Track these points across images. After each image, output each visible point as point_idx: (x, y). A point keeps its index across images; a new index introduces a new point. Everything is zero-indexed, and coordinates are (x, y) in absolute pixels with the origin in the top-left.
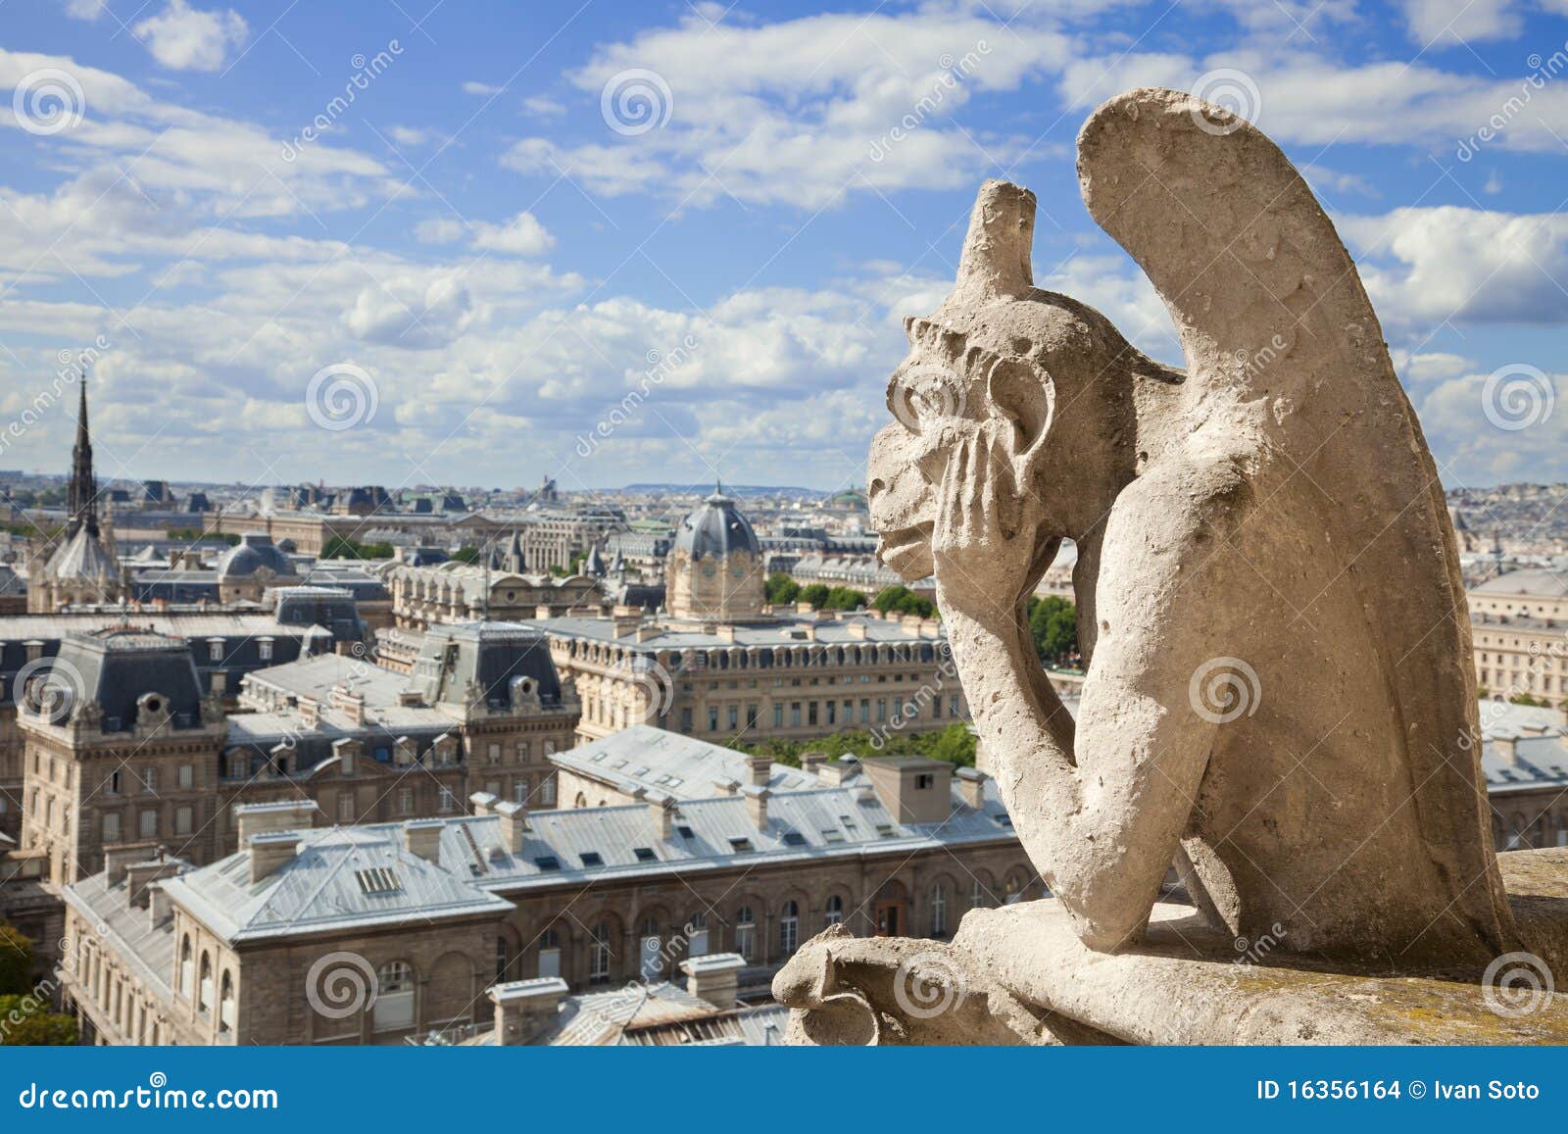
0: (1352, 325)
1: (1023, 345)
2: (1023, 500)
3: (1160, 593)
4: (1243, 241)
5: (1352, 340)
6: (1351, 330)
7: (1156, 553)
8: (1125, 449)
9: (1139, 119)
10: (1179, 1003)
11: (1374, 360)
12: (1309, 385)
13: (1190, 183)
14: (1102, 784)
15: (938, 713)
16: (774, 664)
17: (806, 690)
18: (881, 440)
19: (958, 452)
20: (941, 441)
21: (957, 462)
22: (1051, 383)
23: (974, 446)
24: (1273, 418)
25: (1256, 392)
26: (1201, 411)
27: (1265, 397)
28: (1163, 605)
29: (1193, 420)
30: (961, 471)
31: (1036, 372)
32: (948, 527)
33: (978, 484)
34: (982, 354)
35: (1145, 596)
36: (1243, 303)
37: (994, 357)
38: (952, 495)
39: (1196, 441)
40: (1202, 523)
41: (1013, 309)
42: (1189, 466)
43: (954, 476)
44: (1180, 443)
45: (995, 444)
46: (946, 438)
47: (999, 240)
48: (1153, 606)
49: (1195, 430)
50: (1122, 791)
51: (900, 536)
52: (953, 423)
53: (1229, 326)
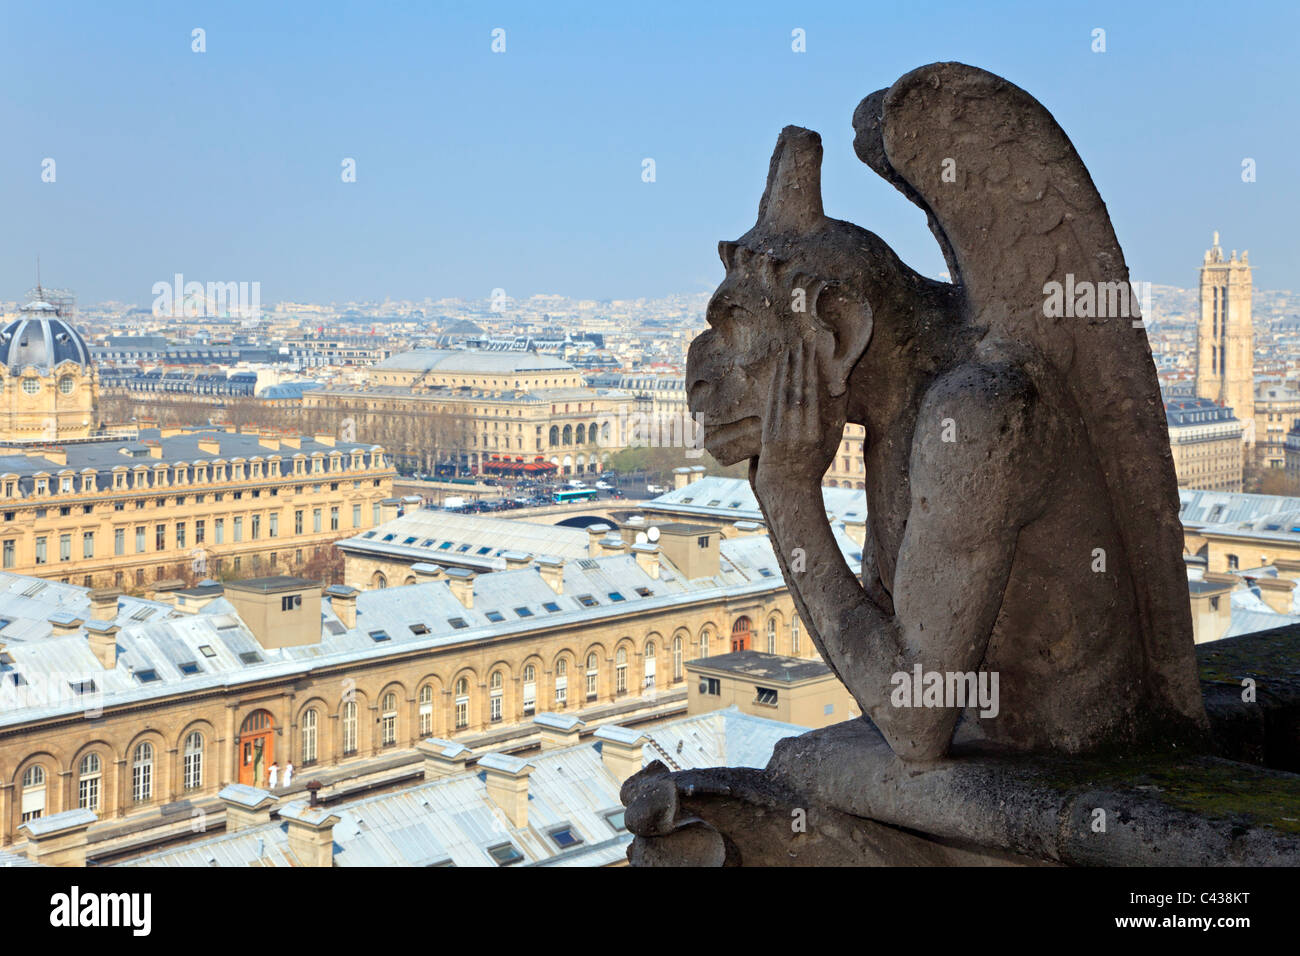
0: (1103, 254)
1: (837, 269)
2: (839, 398)
3: (972, 474)
4: (1016, 186)
5: (1102, 265)
6: (1102, 257)
7: (969, 443)
8: (918, 354)
9: (940, 87)
13: (976, 139)
14: (922, 629)
15: (299, 529)
16: (115, 486)
17: (151, 512)
18: (699, 346)
19: (786, 360)
20: (769, 350)
21: (785, 368)
22: (867, 303)
23: (799, 356)
24: (1037, 327)
25: (1024, 306)
26: (981, 322)
27: (1031, 310)
28: (975, 485)
29: (977, 330)
30: (790, 376)
31: (854, 294)
32: (778, 422)
33: (805, 386)
34: (804, 280)
35: (960, 479)
36: (1014, 235)
37: (818, 280)
38: (782, 398)
39: (984, 348)
40: (1005, 417)
41: (824, 239)
42: (987, 371)
43: (783, 380)
44: (971, 350)
45: (817, 353)
46: (774, 346)
47: (808, 180)
48: (967, 486)
49: (981, 339)
50: (941, 634)
51: (724, 427)
52: (778, 335)
53: (1002, 253)
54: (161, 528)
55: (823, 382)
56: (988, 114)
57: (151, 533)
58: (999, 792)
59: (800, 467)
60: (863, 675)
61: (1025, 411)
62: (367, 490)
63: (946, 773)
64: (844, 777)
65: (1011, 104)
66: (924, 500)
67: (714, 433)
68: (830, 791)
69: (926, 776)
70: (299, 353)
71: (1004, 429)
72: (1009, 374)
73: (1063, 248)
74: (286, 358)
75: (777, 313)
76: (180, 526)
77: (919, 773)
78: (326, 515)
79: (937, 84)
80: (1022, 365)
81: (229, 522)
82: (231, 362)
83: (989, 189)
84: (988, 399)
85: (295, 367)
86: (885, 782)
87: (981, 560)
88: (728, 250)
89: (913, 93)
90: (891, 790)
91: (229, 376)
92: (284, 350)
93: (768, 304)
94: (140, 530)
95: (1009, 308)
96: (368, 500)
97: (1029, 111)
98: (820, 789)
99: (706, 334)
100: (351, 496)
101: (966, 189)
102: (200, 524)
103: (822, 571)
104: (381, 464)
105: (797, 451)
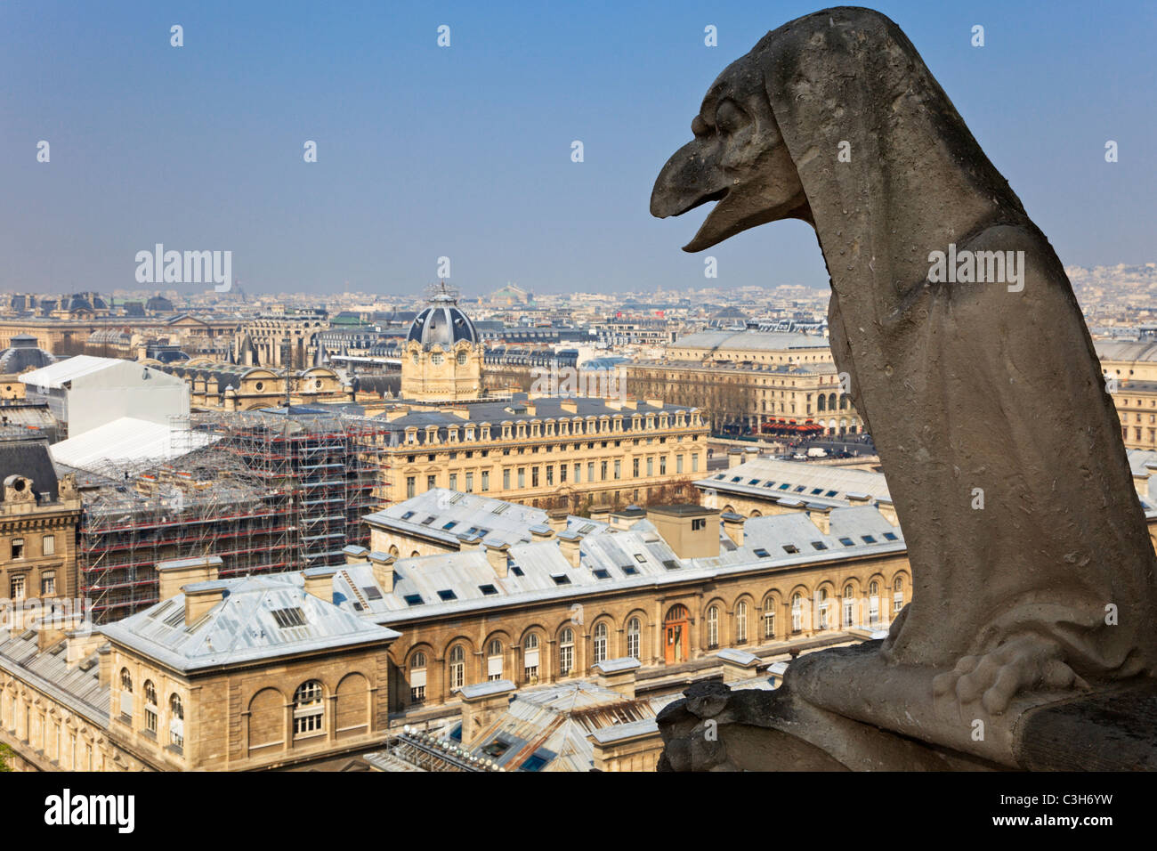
15: (636, 474)
16: (503, 436)
17: (528, 457)
54: (535, 470)
57: (529, 473)
62: (688, 443)
70: (605, 334)
74: (594, 338)
76: (549, 468)
78: (657, 463)
81: (584, 466)
82: (557, 340)
85: (602, 345)
91: (556, 352)
92: (593, 332)
94: (521, 471)
96: (689, 451)
100: (676, 448)
102: (564, 467)
104: (699, 423)
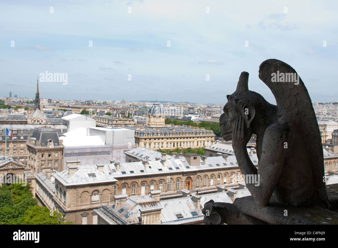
0: (307, 100)
1: (249, 101)
2: (248, 129)
3: (274, 146)
4: (288, 85)
5: (307, 103)
7: (274, 140)
8: (266, 120)
9: (271, 64)
10: (276, 216)
11: (310, 106)
12: (299, 110)
14: (263, 178)
15: (197, 145)
16: (167, 135)
17: (173, 140)
18: (222, 116)
19: (237, 120)
20: (234, 118)
21: (237, 122)
22: (255, 109)
23: (240, 119)
24: (292, 116)
25: (290, 111)
26: (280, 114)
27: (291, 112)
28: (275, 149)
29: (279, 116)
30: (238, 123)
31: (252, 107)
32: (235, 133)
33: (241, 126)
34: (242, 103)
35: (272, 147)
36: (288, 95)
37: (244, 104)
38: (236, 128)
39: (280, 119)
40: (282, 135)
41: (247, 95)
42: (279, 124)
43: (237, 124)
44: (277, 119)
45: (244, 119)
46: (235, 117)
47: (245, 82)
48: (273, 149)
49: (279, 117)
50: (266, 180)
51: (226, 133)
52: (236, 115)
53: (285, 99)
54: (174, 143)
55: (245, 125)
56: (281, 70)
57: (172, 144)
58: (276, 214)
59: (240, 142)
60: (250, 187)
61: (286, 133)
62: (210, 139)
63: (266, 209)
64: (246, 208)
65: (286, 68)
66: (264, 151)
67: (224, 134)
68: (244, 210)
69: (262, 209)
70: (199, 113)
71: (281, 137)
72: (283, 125)
73: (298, 99)
74: (197, 114)
75: (236, 110)
76: (177, 143)
77: (261, 208)
78: (202, 143)
79: (270, 63)
80: (287, 124)
81: (185, 143)
82: (187, 114)
83: (282, 86)
84: (278, 131)
85: (198, 116)
86: (254, 209)
87: (276, 164)
88: (228, 96)
89: (265, 65)
90: (255, 211)
91: (187, 117)
92: (196, 113)
93: (234, 108)
94: (171, 143)
95: (286, 111)
96: (210, 141)
97: (290, 69)
98: (242, 209)
99: (223, 114)
100: (207, 140)
101: (277, 85)
102: (181, 143)
103: (244, 164)
104: (213, 134)
105: (239, 139)
